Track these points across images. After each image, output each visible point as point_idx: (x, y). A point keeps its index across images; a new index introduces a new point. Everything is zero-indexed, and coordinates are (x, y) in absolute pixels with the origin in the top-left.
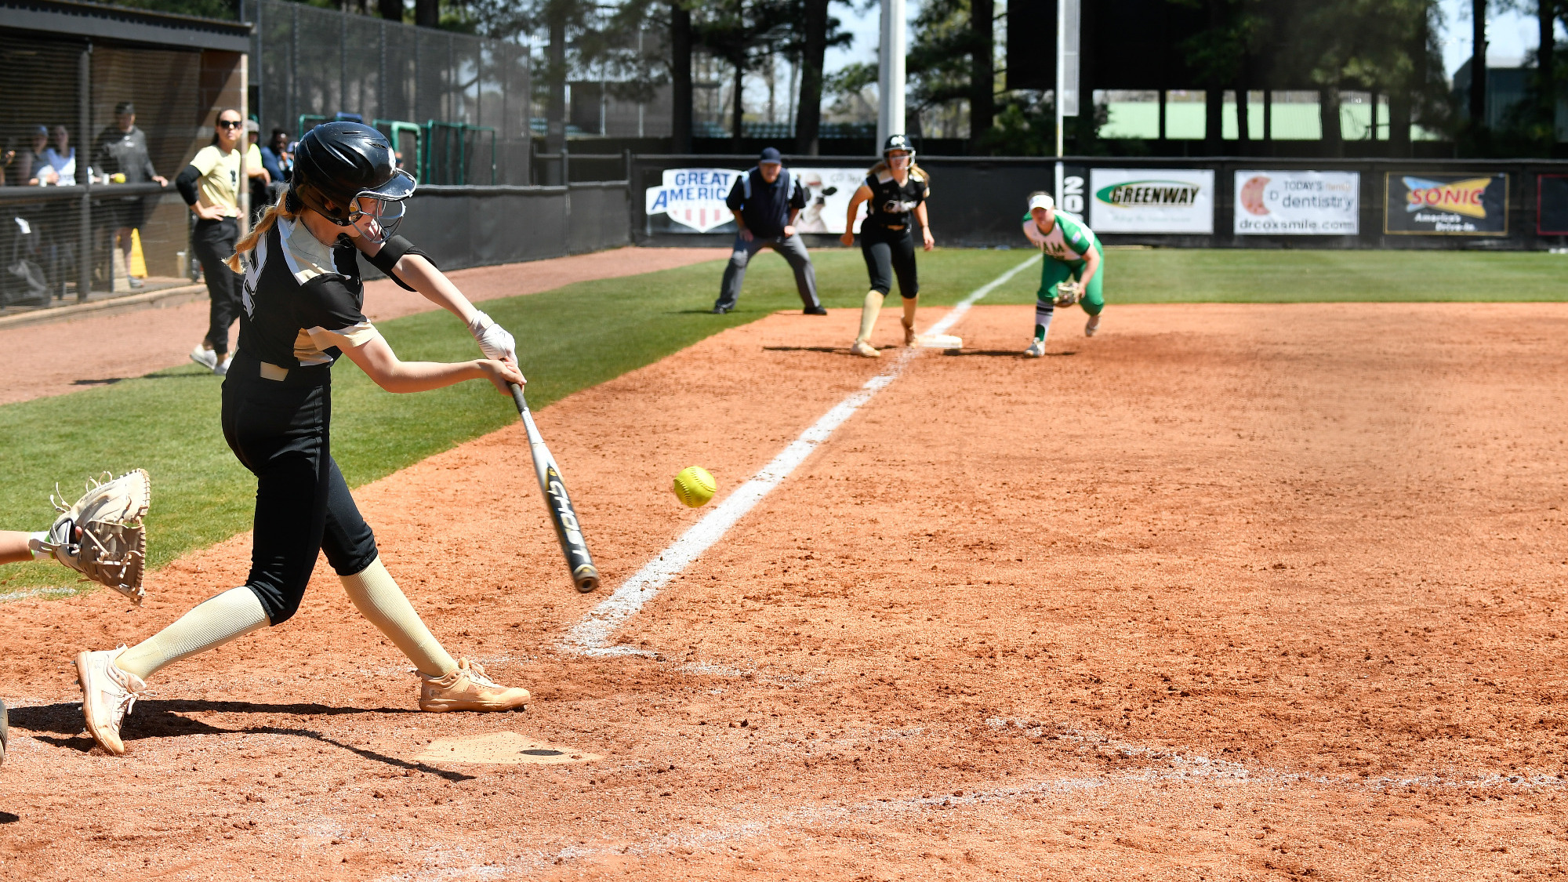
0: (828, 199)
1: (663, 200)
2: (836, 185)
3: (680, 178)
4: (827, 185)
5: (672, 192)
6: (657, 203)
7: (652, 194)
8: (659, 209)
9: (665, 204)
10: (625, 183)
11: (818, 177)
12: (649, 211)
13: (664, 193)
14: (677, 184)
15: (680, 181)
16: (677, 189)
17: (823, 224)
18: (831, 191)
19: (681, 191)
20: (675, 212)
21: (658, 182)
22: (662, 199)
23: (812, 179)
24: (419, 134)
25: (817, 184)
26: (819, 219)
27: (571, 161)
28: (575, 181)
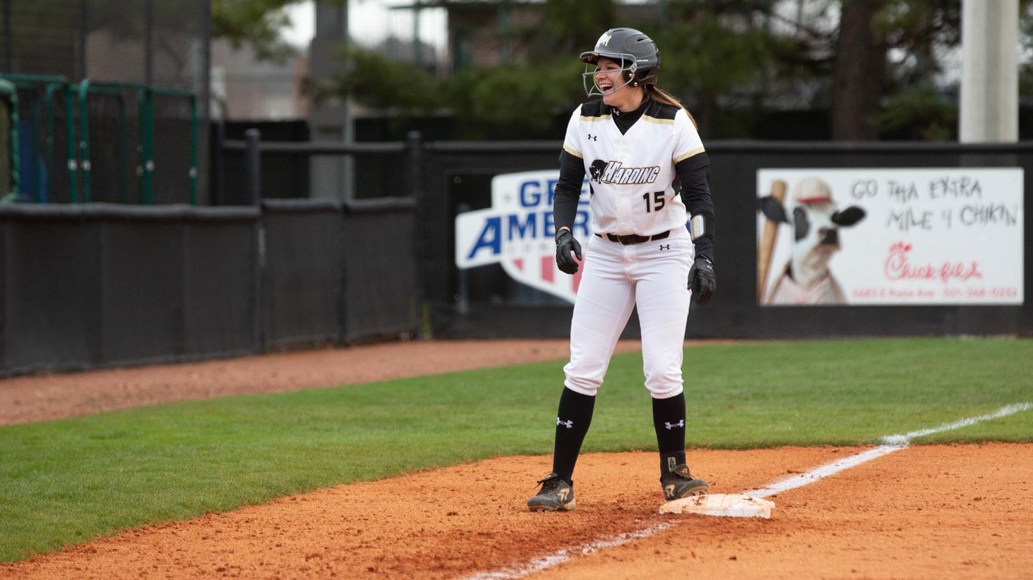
0: (845, 234)
1: (492, 237)
2: (863, 203)
3: (531, 190)
4: (843, 203)
5: (513, 220)
6: (481, 244)
7: (469, 226)
8: (485, 257)
9: (496, 246)
10: (408, 201)
11: (822, 186)
12: (463, 261)
13: (494, 223)
14: (524, 204)
15: (530, 200)
16: (522, 214)
17: (834, 286)
18: (853, 216)
19: (532, 218)
20: (519, 263)
21: (482, 200)
22: (490, 236)
23: (809, 192)
24: (14, 99)
25: (822, 201)
26: (827, 274)
27: (265, 155)
28: (273, 197)
